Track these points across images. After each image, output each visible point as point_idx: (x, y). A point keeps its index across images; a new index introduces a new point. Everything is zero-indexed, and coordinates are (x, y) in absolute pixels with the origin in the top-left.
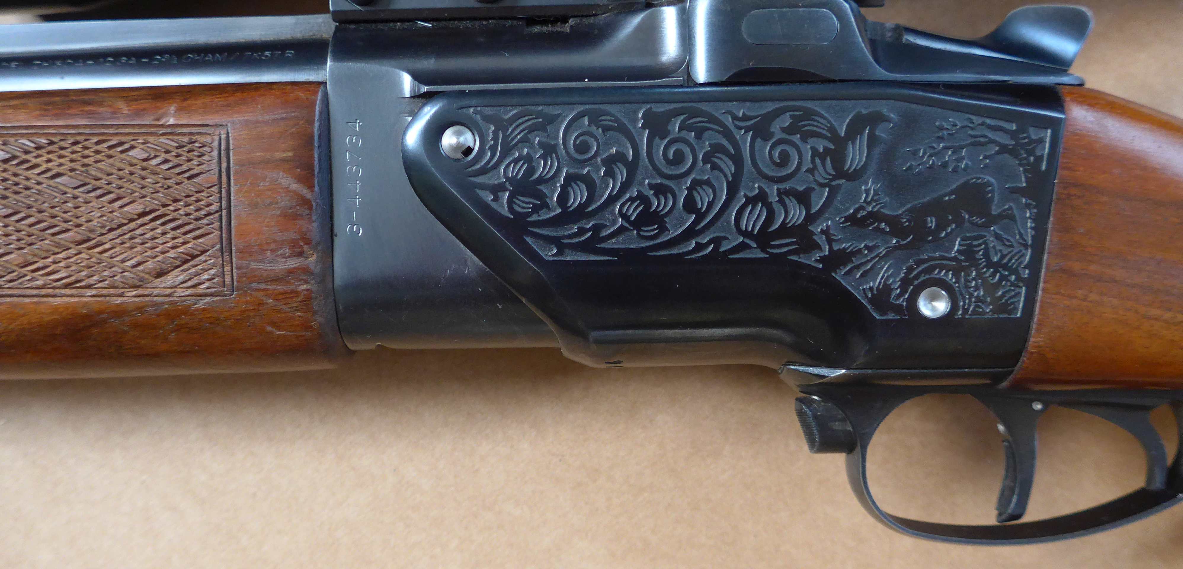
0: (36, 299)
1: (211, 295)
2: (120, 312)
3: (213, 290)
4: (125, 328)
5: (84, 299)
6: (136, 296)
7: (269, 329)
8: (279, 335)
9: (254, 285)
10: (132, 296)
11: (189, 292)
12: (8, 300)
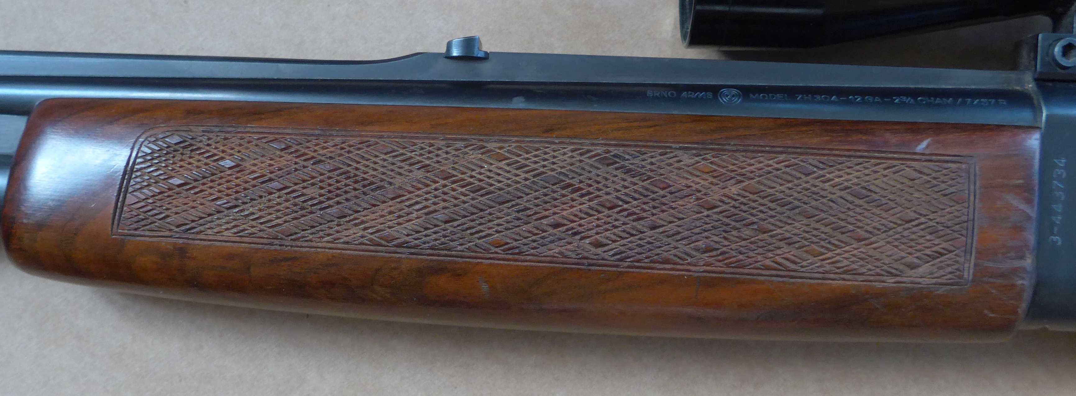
0: (820, 281)
1: (952, 284)
2: (879, 294)
3: (952, 281)
4: (878, 306)
5: (856, 283)
6: (895, 283)
7: (986, 312)
8: (991, 317)
9: (985, 279)
10: (892, 283)
11: (934, 281)
12: (800, 280)
